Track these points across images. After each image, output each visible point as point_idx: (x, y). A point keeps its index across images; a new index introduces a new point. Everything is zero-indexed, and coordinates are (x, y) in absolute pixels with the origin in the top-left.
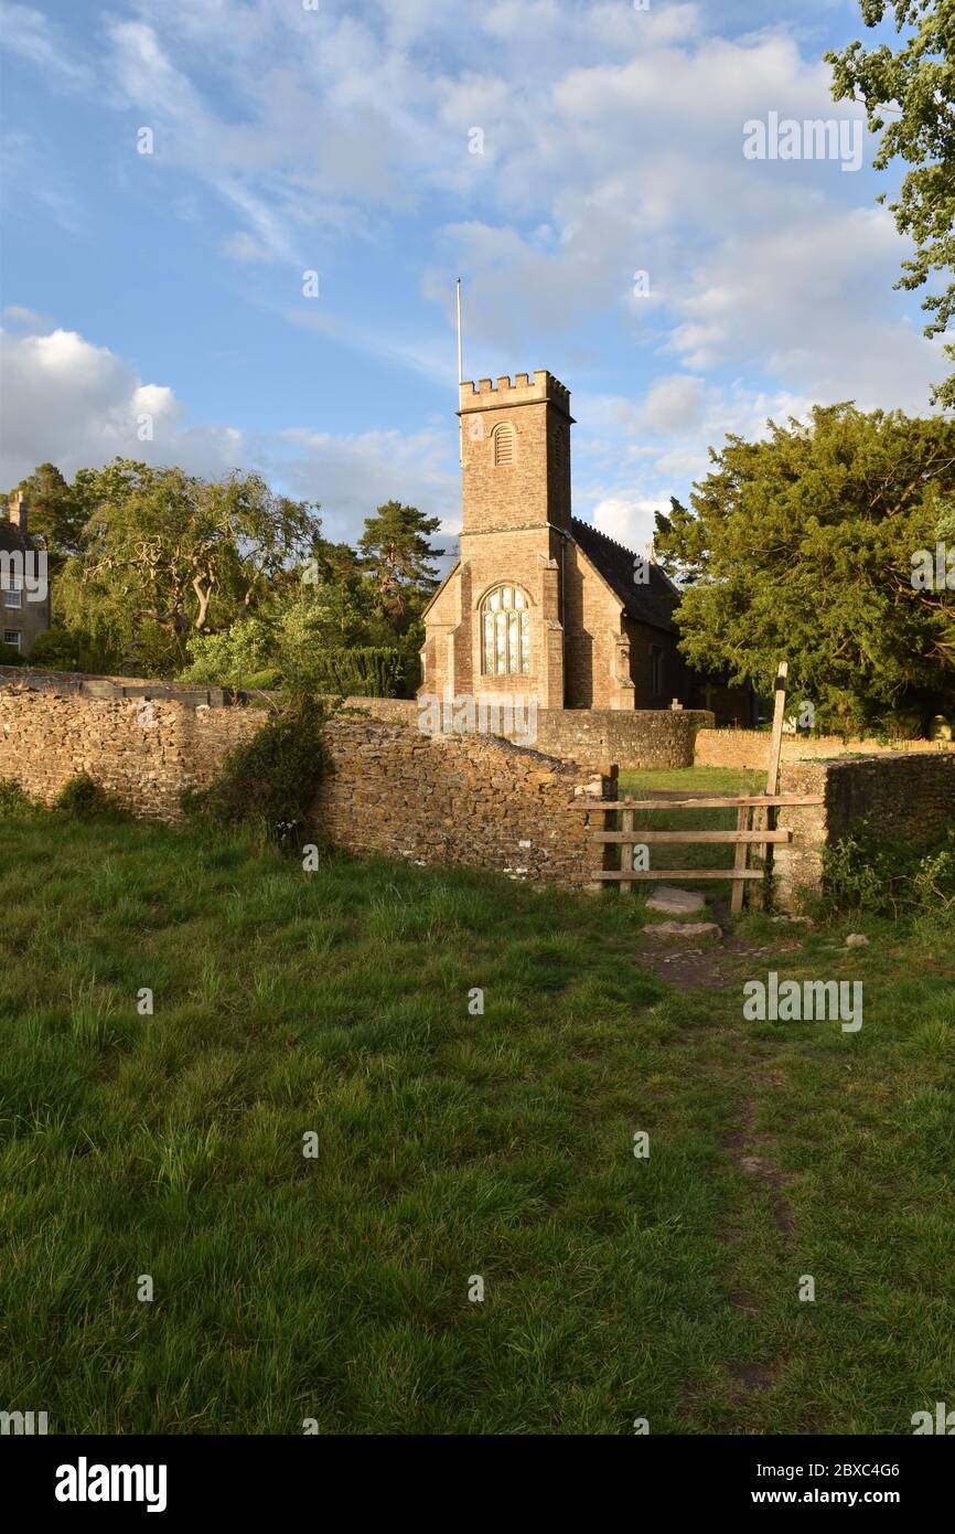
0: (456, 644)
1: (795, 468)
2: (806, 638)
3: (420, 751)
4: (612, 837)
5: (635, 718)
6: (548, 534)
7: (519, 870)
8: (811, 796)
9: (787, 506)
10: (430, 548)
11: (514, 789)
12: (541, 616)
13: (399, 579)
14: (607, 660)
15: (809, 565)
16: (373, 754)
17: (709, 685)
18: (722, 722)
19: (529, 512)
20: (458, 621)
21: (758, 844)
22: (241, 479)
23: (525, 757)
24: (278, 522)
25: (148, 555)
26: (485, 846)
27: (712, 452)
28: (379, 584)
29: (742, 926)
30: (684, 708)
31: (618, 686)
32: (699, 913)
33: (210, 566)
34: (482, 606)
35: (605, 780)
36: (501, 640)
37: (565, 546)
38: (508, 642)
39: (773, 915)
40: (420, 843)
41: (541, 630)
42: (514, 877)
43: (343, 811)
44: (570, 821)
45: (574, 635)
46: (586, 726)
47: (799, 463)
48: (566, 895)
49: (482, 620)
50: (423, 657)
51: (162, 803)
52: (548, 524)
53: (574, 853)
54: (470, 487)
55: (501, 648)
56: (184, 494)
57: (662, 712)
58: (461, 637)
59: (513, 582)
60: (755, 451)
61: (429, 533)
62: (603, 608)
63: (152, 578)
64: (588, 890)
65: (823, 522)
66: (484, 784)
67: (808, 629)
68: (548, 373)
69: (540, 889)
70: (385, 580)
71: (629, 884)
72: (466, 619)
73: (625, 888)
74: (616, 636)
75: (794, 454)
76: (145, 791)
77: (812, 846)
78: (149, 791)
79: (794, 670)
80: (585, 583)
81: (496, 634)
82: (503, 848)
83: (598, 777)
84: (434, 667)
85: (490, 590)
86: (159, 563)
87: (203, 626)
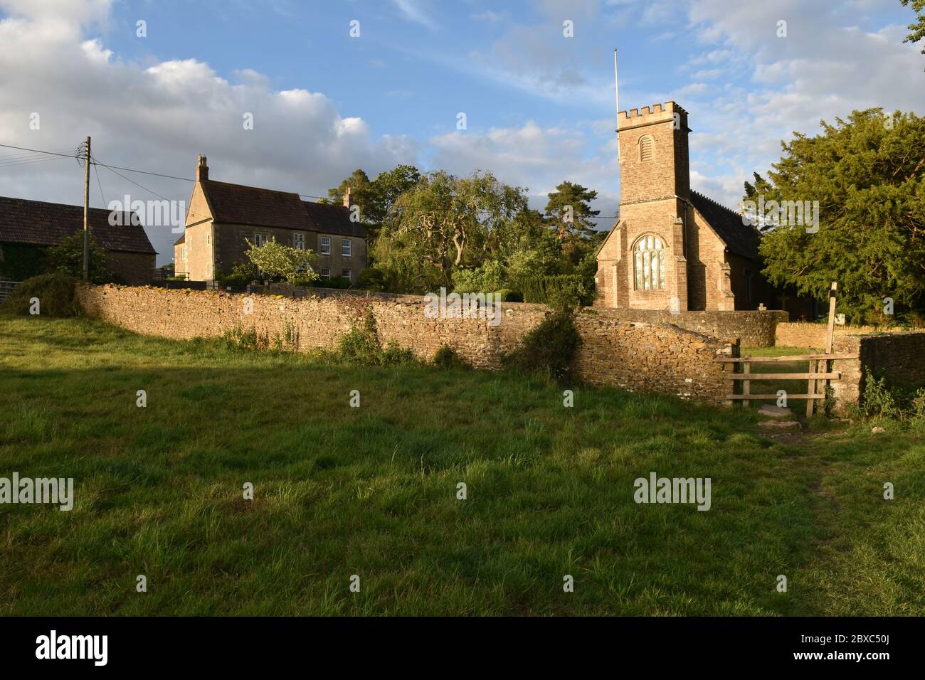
0: (618, 272)
1: (839, 154)
2: (850, 263)
3: (629, 332)
4: (739, 376)
5: (735, 316)
6: (676, 203)
7: (686, 395)
8: (852, 354)
9: (835, 179)
10: (591, 210)
11: (682, 351)
12: (672, 253)
13: (571, 230)
14: (716, 280)
15: (852, 216)
16: (603, 334)
17: (784, 294)
18: (793, 318)
19: (663, 189)
20: (619, 258)
21: (821, 380)
22: (481, 176)
23: (687, 335)
24: (503, 200)
25: (427, 224)
26: (666, 382)
27: (783, 144)
28: (558, 234)
29: (814, 423)
30: (767, 309)
31: (723, 296)
32: (789, 416)
33: (463, 228)
34: (634, 248)
35: (733, 346)
36: (647, 269)
37: (687, 209)
38: (651, 270)
39: (831, 418)
40: (629, 380)
41: (673, 262)
42: (682, 398)
43: (587, 364)
44: (714, 368)
45: (693, 264)
46: (703, 321)
47: (843, 150)
48: (713, 407)
49: (634, 257)
50: (597, 280)
51: (488, 360)
52: (676, 196)
53: (717, 385)
54: (625, 175)
55: (646, 273)
56: (447, 185)
57: (753, 312)
58: (621, 267)
59: (654, 233)
60: (813, 142)
61: (589, 201)
62: (712, 247)
63: (429, 236)
64: (725, 405)
65: (860, 187)
66: (665, 349)
67: (851, 257)
68: (674, 103)
69: (698, 404)
70: (562, 231)
71: (748, 401)
72: (624, 256)
73: (745, 404)
74: (721, 265)
75: (839, 144)
76: (478, 354)
77: (853, 381)
78: (481, 354)
79: (841, 285)
80: (700, 231)
81: (643, 265)
82: (676, 383)
83: (730, 345)
84: (604, 286)
85: (639, 238)
86: (434, 227)
87: (459, 264)
